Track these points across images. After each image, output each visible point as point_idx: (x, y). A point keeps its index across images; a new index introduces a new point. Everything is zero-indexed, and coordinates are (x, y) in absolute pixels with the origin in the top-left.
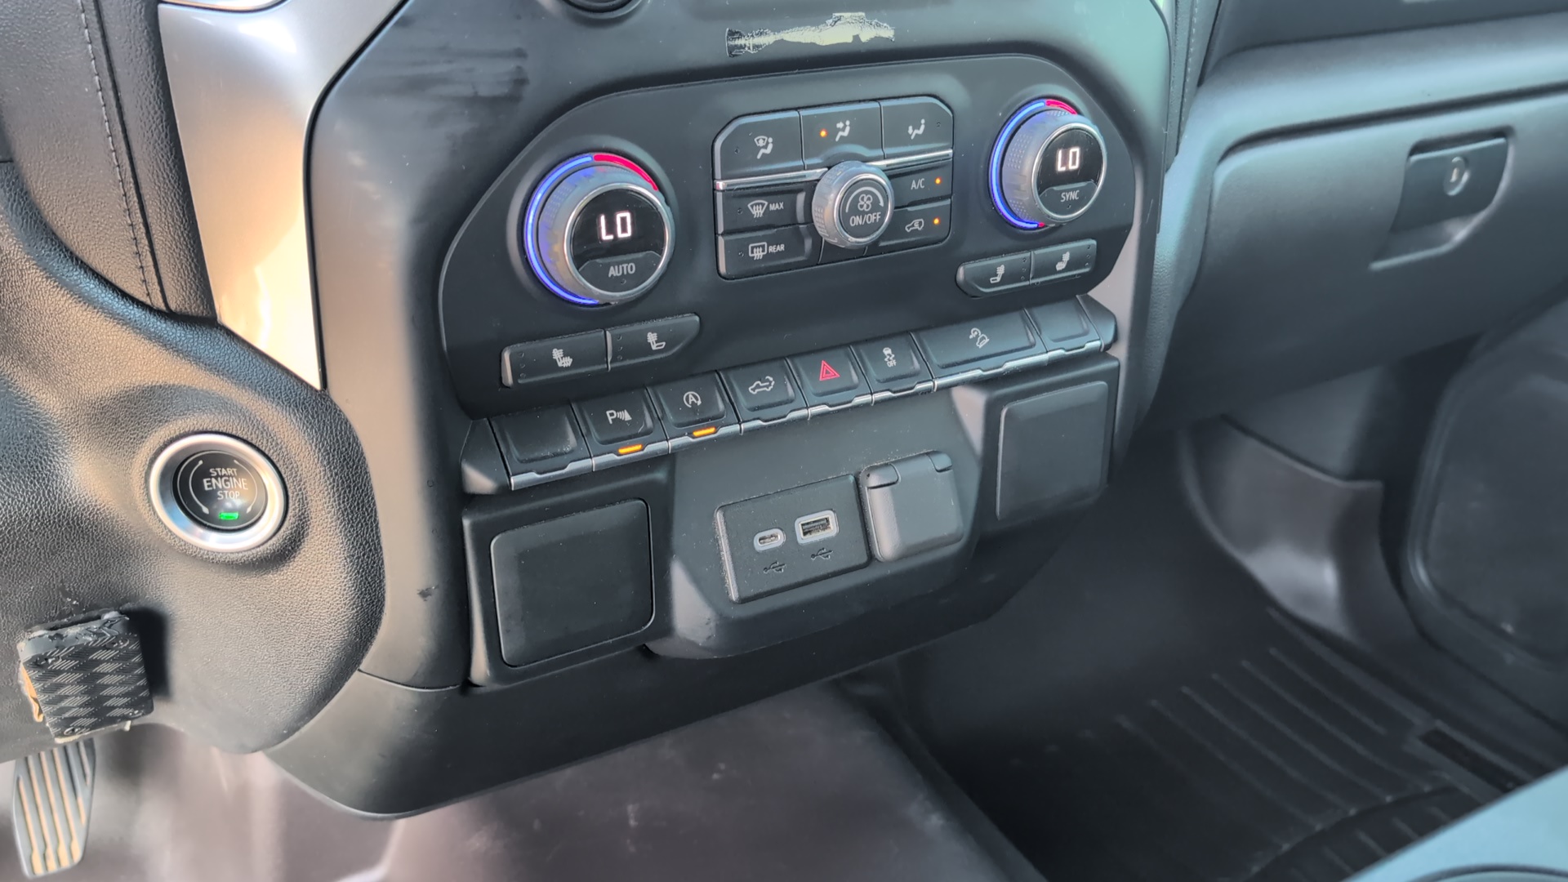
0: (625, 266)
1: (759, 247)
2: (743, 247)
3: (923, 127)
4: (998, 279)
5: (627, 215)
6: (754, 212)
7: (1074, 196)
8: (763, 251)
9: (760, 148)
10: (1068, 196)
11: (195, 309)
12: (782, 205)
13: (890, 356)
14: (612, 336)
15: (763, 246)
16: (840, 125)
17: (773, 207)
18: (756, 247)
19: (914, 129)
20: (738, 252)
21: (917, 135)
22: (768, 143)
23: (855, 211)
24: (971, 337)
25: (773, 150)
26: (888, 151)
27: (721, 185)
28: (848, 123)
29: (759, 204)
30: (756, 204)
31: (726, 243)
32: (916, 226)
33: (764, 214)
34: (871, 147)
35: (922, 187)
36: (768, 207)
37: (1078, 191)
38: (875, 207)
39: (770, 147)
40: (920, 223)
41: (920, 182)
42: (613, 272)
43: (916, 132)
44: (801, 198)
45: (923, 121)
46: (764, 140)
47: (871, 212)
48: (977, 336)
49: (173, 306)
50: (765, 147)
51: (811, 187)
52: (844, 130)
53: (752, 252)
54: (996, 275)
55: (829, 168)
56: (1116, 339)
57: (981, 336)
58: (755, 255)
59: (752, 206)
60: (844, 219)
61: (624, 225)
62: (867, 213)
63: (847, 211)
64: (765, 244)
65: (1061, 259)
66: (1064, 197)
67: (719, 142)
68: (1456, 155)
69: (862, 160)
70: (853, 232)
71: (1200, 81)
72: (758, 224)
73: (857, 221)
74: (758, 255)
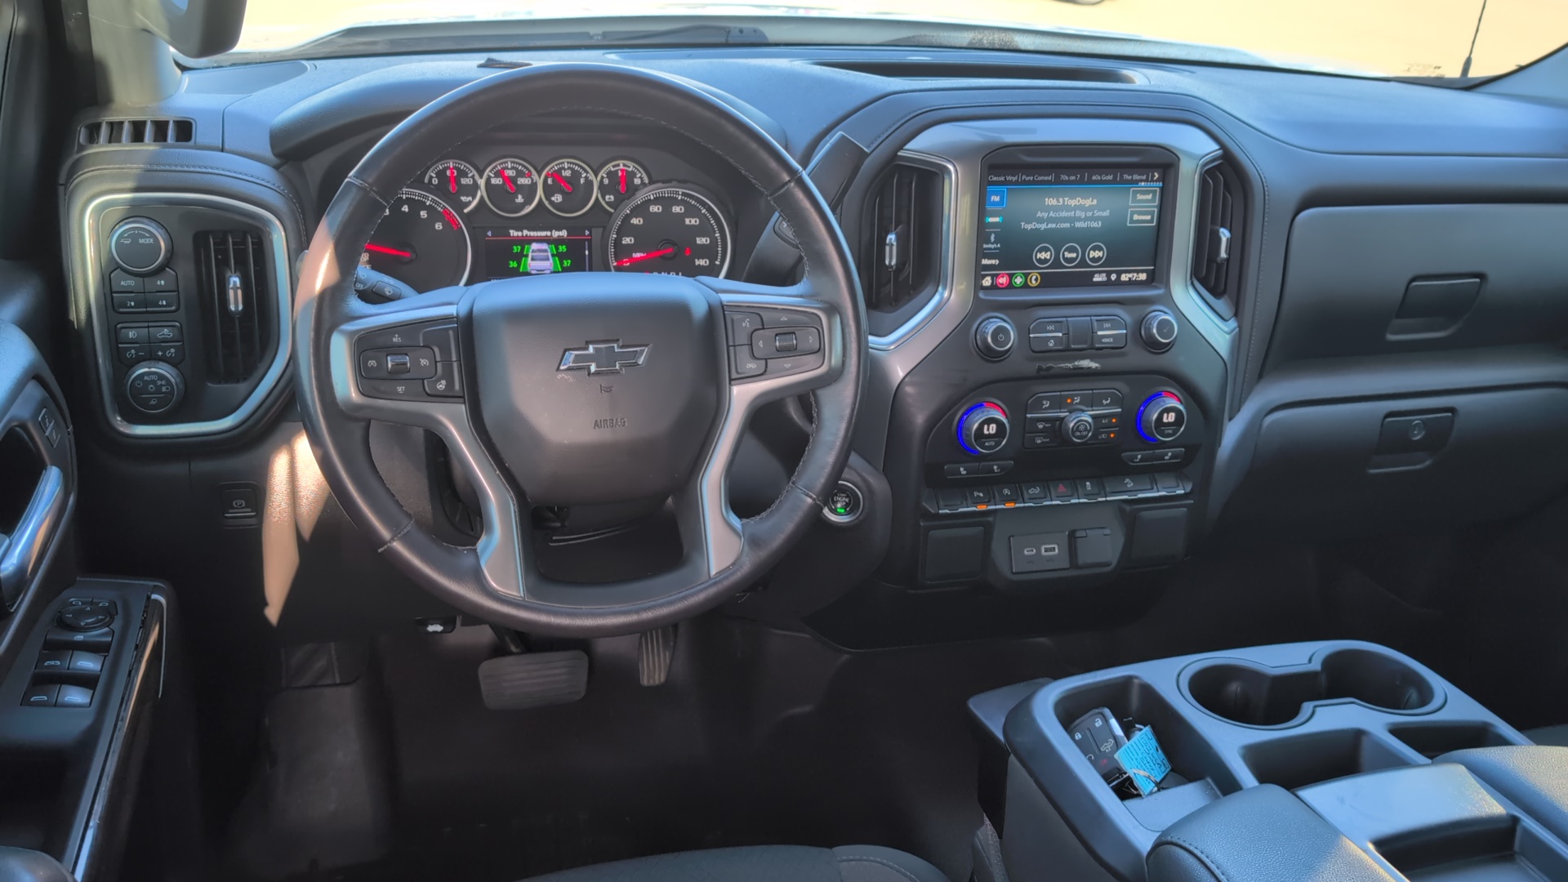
0: (991, 443)
2: (1034, 438)
3: (1109, 400)
5: (994, 426)
6: (1040, 427)
7: (1170, 432)
8: (1041, 440)
9: (1044, 404)
12: (1051, 425)
13: (1089, 486)
14: (982, 465)
16: (1076, 398)
17: (1047, 425)
18: (1039, 439)
19: (1106, 401)
20: (1032, 440)
21: (1107, 403)
22: (1047, 403)
23: (1077, 430)
24: (1125, 482)
25: (1049, 405)
26: (1095, 408)
27: (1029, 415)
28: (1080, 397)
30: (1040, 424)
31: (1028, 437)
32: (1103, 437)
33: (1043, 427)
34: (1087, 407)
35: (1107, 422)
36: (1045, 424)
37: (1173, 430)
38: (1086, 429)
40: (1105, 436)
41: (1106, 420)
42: (987, 444)
44: (1058, 423)
45: (1110, 398)
47: (1085, 431)
51: (1063, 420)
52: (1077, 400)
53: (1037, 441)
54: (1137, 459)
55: (1070, 413)
56: (1192, 491)
57: (1129, 482)
60: (1074, 433)
61: (993, 429)
62: (1082, 432)
63: (1075, 430)
64: (1043, 438)
65: (1167, 455)
66: (1166, 432)
67: (1029, 402)
68: (1417, 420)
69: (1083, 411)
70: (1078, 438)
71: (1260, 376)
72: (1041, 431)
73: (1078, 434)
74: (1039, 441)
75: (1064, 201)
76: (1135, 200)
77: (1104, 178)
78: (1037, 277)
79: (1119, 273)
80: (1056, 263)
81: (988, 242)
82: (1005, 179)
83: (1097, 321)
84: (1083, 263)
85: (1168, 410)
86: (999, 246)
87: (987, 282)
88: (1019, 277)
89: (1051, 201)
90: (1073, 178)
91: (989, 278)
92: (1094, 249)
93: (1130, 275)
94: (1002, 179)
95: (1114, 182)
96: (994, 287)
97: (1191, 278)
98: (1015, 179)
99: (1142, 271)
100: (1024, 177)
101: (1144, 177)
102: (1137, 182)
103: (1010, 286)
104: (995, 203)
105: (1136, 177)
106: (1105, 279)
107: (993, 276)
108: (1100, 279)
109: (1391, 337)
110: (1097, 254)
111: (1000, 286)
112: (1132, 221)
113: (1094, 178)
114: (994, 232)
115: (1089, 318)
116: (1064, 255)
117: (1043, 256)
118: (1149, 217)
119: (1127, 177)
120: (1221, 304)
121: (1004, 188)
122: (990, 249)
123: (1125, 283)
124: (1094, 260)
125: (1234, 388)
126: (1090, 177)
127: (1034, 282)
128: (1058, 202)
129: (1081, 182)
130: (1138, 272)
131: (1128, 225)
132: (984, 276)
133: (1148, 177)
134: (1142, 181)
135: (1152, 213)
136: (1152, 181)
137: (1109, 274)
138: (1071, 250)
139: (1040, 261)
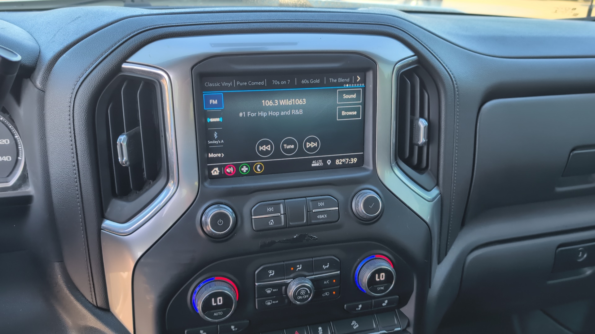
0: (219, 313)
1: (269, 302)
2: (264, 301)
3: (328, 265)
4: (359, 309)
5: (221, 298)
6: (268, 292)
7: (382, 288)
8: (271, 303)
9: (270, 274)
10: (380, 289)
11: (104, 306)
12: (277, 290)
13: (321, 330)
14: (220, 327)
15: (271, 302)
16: (298, 266)
17: (274, 290)
18: (268, 302)
19: (325, 266)
20: (262, 303)
21: (326, 268)
22: (273, 272)
23: (299, 294)
24: (352, 324)
25: (274, 274)
26: (314, 273)
27: (257, 284)
28: (301, 265)
29: (269, 290)
30: (268, 290)
31: (258, 300)
32: (326, 294)
33: (271, 292)
34: (309, 272)
35: (328, 283)
36: (272, 290)
37: (384, 287)
38: (307, 293)
39: (273, 273)
40: (328, 294)
41: (327, 281)
42: (215, 314)
43: (326, 267)
44: (284, 288)
45: (328, 264)
46: (271, 271)
47: (305, 295)
48: (354, 324)
49: (99, 305)
50: (272, 273)
51: (287, 285)
52: (300, 267)
53: (267, 303)
54: (359, 308)
55: (294, 279)
56: (408, 325)
57: (356, 324)
58: (268, 304)
59: (267, 290)
60: (295, 297)
61: (220, 301)
62: (304, 295)
63: (296, 295)
64: (271, 301)
65: (384, 302)
66: (379, 289)
67: (256, 272)
68: (580, 247)
69: (305, 276)
70: (299, 301)
71: (463, 224)
72: (269, 295)
73: (300, 297)
74: (269, 304)
75: (279, 102)
76: (341, 99)
77: (312, 82)
78: (261, 165)
79: (333, 160)
80: (277, 153)
81: (213, 139)
82: (221, 84)
83: (312, 201)
84: (301, 152)
85: (379, 271)
86: (222, 141)
87: (215, 172)
88: (245, 167)
89: (269, 103)
90: (283, 83)
91: (217, 169)
92: (310, 141)
93: (344, 160)
94: (218, 85)
95: (321, 85)
96: (223, 176)
97: (396, 159)
98: (230, 85)
99: (353, 157)
100: (238, 83)
101: (348, 80)
102: (342, 84)
103: (237, 174)
104: (213, 106)
105: (341, 80)
106: (322, 164)
107: (220, 167)
108: (318, 165)
109: (559, 189)
110: (313, 145)
111: (229, 175)
112: (341, 116)
113: (303, 82)
114: (216, 130)
115: (305, 199)
116: (283, 147)
117: (264, 148)
118: (355, 113)
119: (332, 80)
120: (423, 178)
121: (221, 93)
122: (215, 144)
123: (339, 167)
124: (310, 149)
125: (440, 241)
126: (299, 81)
127: (259, 170)
128: (274, 103)
129: (292, 86)
130: (350, 157)
131: (338, 120)
132: (212, 168)
133: (351, 80)
134: (346, 83)
135: (357, 110)
136: (356, 82)
137: (324, 160)
138: (289, 142)
139: (262, 152)
